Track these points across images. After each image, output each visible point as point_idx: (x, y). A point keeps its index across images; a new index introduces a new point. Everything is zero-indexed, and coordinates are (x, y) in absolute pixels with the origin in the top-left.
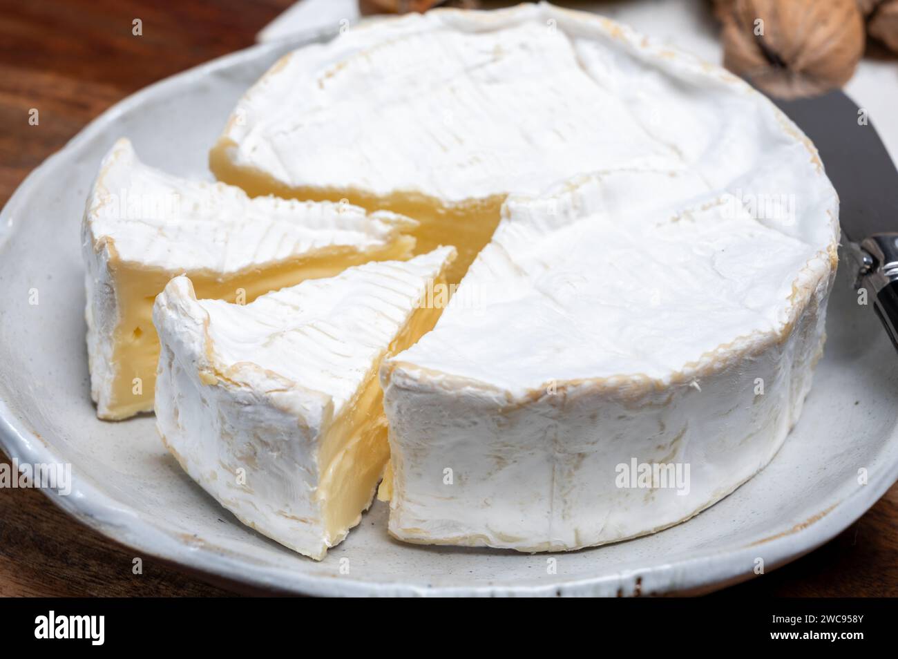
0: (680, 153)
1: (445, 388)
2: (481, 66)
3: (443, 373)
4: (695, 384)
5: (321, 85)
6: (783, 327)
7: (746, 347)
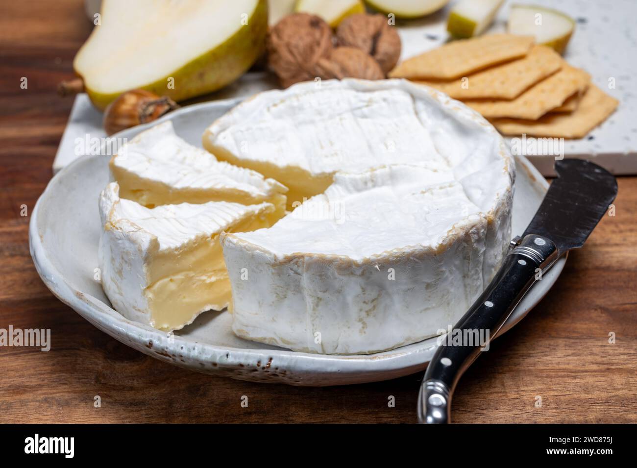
0: (448, 162)
1: (247, 250)
2: (359, 108)
3: (247, 242)
4: (377, 266)
5: (269, 109)
6: (438, 246)
7: (411, 252)
